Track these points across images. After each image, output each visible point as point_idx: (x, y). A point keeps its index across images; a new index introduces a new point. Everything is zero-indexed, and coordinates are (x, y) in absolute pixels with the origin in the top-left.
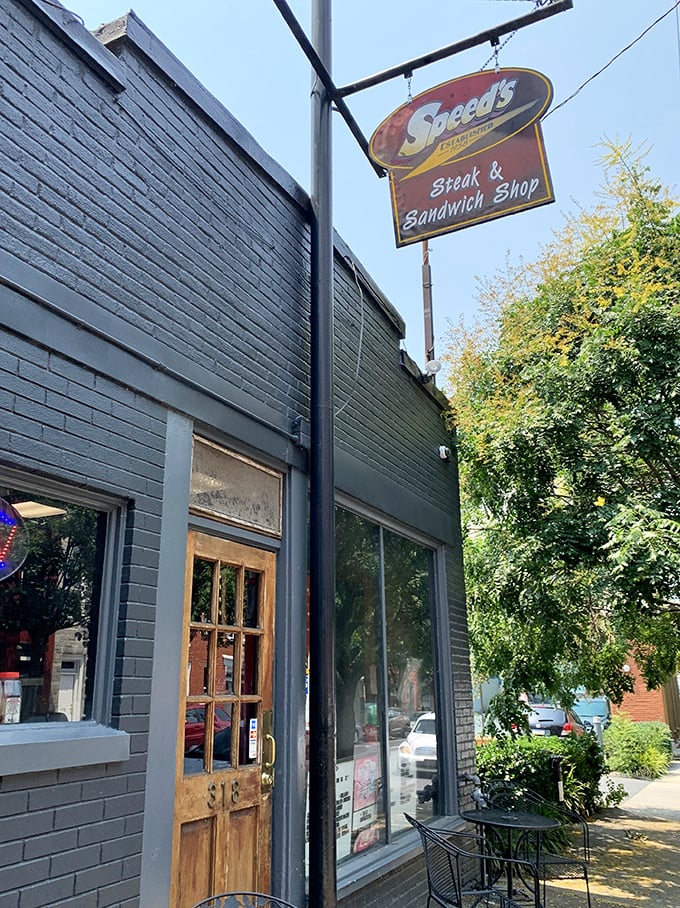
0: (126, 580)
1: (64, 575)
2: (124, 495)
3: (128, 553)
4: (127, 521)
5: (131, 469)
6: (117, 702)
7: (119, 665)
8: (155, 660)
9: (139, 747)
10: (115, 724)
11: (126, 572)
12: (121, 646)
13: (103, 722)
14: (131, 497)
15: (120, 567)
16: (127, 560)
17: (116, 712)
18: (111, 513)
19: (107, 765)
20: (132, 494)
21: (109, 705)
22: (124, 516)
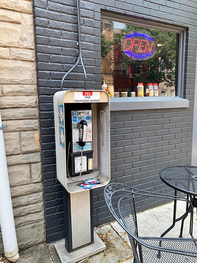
0: (186, 55)
1: (160, 67)
2: (186, 26)
3: (187, 46)
4: (186, 35)
5: (187, 17)
6: (185, 92)
7: (185, 81)
8: (196, 79)
9: (192, 104)
10: (184, 98)
11: (186, 52)
12: (185, 75)
13: (181, 97)
14: (187, 26)
15: (184, 51)
16: (187, 49)
17: (185, 94)
18: (181, 34)
19: (183, 108)
20: (188, 26)
21: (183, 92)
22: (185, 34)
